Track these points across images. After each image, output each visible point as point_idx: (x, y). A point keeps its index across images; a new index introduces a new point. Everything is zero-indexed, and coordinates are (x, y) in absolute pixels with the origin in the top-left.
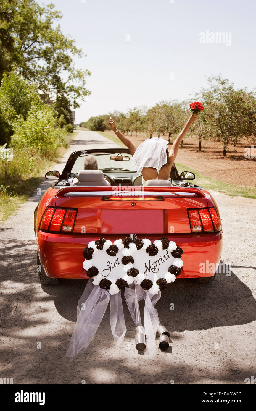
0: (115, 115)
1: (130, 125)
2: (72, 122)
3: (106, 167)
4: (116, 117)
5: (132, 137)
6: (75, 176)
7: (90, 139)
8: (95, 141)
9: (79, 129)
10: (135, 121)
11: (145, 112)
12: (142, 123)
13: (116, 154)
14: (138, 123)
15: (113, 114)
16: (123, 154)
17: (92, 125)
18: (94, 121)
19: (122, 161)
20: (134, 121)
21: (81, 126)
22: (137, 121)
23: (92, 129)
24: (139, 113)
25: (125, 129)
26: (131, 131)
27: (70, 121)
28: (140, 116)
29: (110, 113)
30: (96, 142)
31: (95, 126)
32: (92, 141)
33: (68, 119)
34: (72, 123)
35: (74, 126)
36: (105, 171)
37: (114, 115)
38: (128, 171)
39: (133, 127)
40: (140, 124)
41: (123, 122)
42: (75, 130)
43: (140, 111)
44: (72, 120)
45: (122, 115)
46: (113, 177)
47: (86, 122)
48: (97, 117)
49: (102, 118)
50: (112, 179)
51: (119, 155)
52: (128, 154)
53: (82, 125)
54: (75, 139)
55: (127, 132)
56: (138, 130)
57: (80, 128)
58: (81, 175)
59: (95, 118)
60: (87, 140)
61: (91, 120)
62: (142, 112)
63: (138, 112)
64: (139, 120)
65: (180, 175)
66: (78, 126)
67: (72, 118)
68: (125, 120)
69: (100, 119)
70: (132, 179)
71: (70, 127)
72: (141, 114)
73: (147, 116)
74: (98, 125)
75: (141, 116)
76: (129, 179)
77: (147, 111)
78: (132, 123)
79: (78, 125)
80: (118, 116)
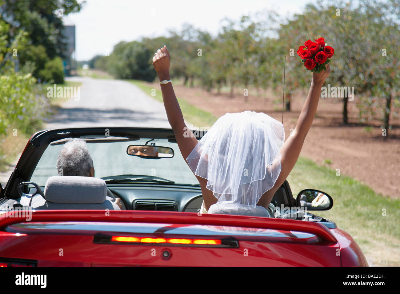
0: (186, 38)
1: (229, 65)
2: (65, 53)
3: (117, 172)
4: (187, 42)
5: (234, 101)
6: (39, 191)
7: (112, 106)
8: (124, 111)
9: (87, 75)
10: (243, 53)
11: (271, 29)
12: (262, 61)
13: (142, 142)
14: (250, 60)
15: (179, 34)
16: (159, 143)
17: (121, 64)
18: (126, 52)
19: (157, 158)
20: (241, 54)
21: (92, 64)
22: (248, 54)
23: (122, 76)
24: (256, 32)
25: (213, 75)
26: (229, 83)
27: (58, 51)
28: (257, 40)
29: (171, 32)
30: (127, 115)
31: (130, 66)
32: (116, 111)
33: (52, 44)
34: (66, 58)
35: (73, 66)
36: (114, 181)
37: (183, 35)
38: (172, 183)
39: (237, 71)
40: (256, 64)
41: (210, 58)
42: (76, 75)
43: (257, 27)
44: (66, 49)
45: (205, 37)
46: (132, 197)
47: (107, 57)
48: (135, 43)
49: (150, 47)
50: (131, 201)
51: (149, 144)
52: (170, 141)
53: (98, 64)
54: (66, 105)
55: (217, 85)
56: (251, 81)
57: (91, 72)
58: (53, 188)
59: (129, 44)
60: (101, 106)
61: (120, 48)
62: (264, 31)
63: (252, 28)
64: (255, 52)
65: (295, 197)
66: (86, 67)
67: (65, 44)
68: (215, 51)
69: (143, 46)
70: (179, 202)
71: (57, 68)
72: (260, 33)
73: (279, 41)
74: (138, 63)
75: (260, 42)
76: (172, 203)
77: (277, 26)
78: (234, 60)
79: (84, 63)
80: (193, 40)
